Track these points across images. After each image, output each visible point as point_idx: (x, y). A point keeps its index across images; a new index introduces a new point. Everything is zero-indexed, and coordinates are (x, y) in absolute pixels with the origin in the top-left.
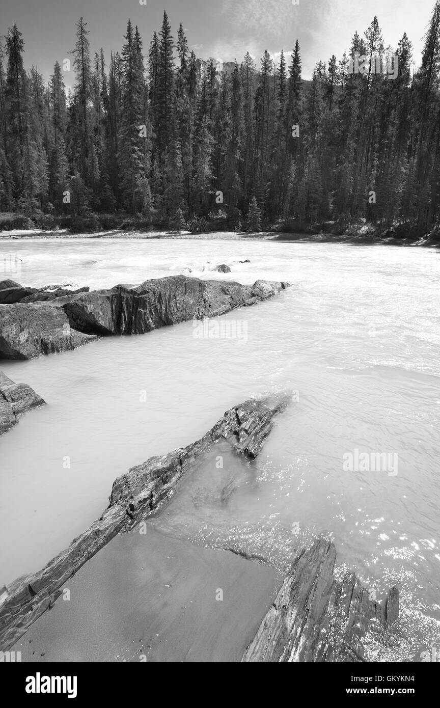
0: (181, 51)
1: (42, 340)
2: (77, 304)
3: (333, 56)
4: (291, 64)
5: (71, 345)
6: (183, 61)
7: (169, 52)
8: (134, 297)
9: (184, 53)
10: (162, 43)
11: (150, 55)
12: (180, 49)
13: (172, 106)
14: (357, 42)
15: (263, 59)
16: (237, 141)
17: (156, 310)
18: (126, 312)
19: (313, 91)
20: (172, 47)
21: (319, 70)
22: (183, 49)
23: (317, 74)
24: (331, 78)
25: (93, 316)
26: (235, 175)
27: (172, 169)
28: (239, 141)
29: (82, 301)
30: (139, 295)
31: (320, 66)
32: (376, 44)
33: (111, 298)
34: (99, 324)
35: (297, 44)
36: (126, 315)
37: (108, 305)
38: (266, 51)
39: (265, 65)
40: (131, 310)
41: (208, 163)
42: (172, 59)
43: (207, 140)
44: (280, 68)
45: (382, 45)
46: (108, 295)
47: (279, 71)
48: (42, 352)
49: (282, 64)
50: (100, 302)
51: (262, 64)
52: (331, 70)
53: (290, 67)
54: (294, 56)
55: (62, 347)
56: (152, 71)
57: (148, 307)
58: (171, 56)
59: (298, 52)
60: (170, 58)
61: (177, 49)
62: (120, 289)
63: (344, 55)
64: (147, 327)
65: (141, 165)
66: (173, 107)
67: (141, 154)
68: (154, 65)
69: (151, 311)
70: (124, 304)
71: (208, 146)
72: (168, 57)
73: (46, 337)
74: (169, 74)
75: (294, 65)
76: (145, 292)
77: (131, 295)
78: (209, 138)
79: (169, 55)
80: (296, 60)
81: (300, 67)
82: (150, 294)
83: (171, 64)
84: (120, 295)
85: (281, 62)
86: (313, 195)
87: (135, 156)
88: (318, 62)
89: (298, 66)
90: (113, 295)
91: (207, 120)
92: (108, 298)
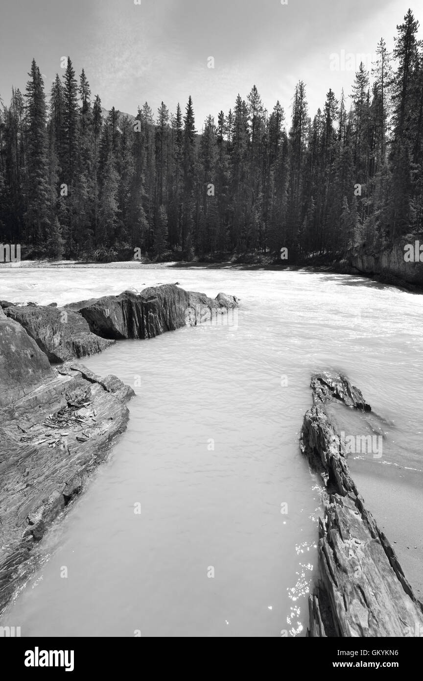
0: (83, 94)
1: (73, 343)
2: (95, 309)
3: (222, 112)
4: (186, 115)
5: (99, 348)
6: (85, 103)
7: (73, 94)
8: (142, 303)
9: (86, 96)
10: (66, 85)
11: (52, 95)
12: (82, 92)
13: (76, 142)
14: (240, 103)
15: (160, 108)
16: (141, 178)
17: (163, 315)
18: (136, 317)
19: (207, 139)
20: (76, 90)
21: (209, 122)
22: (85, 93)
23: (207, 125)
24: (220, 129)
25: (111, 320)
26: (140, 209)
27: (78, 201)
28: (144, 178)
29: (100, 305)
30: (146, 300)
31: (210, 119)
32: (257, 106)
33: (121, 303)
34: (115, 328)
35: (190, 99)
36: (137, 320)
37: (120, 310)
38: (162, 102)
39: (162, 114)
40: (141, 315)
41: (114, 197)
42: (76, 100)
43: (112, 176)
44: (177, 118)
45: (261, 108)
46: (119, 301)
47: (176, 120)
48: (75, 356)
49: (179, 115)
50: (113, 307)
51: (159, 113)
52: (221, 122)
53: (184, 117)
54: (188, 108)
55: (91, 351)
56: (54, 109)
57: (157, 312)
58: (75, 98)
59: (191, 106)
60: (74, 99)
61: (79, 91)
62: (128, 294)
63: (230, 112)
64: (157, 331)
65: (47, 196)
66: (77, 144)
67: (47, 186)
68: (57, 104)
69: (159, 316)
70: (134, 308)
71: (114, 182)
72: (72, 98)
73: (77, 340)
74: (72, 112)
75: (188, 116)
76: (152, 298)
77: (139, 301)
78: (115, 175)
79: (73, 97)
80: (190, 112)
81: (194, 119)
82: (157, 299)
83: (75, 104)
84: (129, 300)
85: (178, 113)
86: (212, 228)
87: (42, 187)
88: (208, 115)
89: (191, 117)
90: (123, 301)
91: (112, 158)
92: (119, 303)
